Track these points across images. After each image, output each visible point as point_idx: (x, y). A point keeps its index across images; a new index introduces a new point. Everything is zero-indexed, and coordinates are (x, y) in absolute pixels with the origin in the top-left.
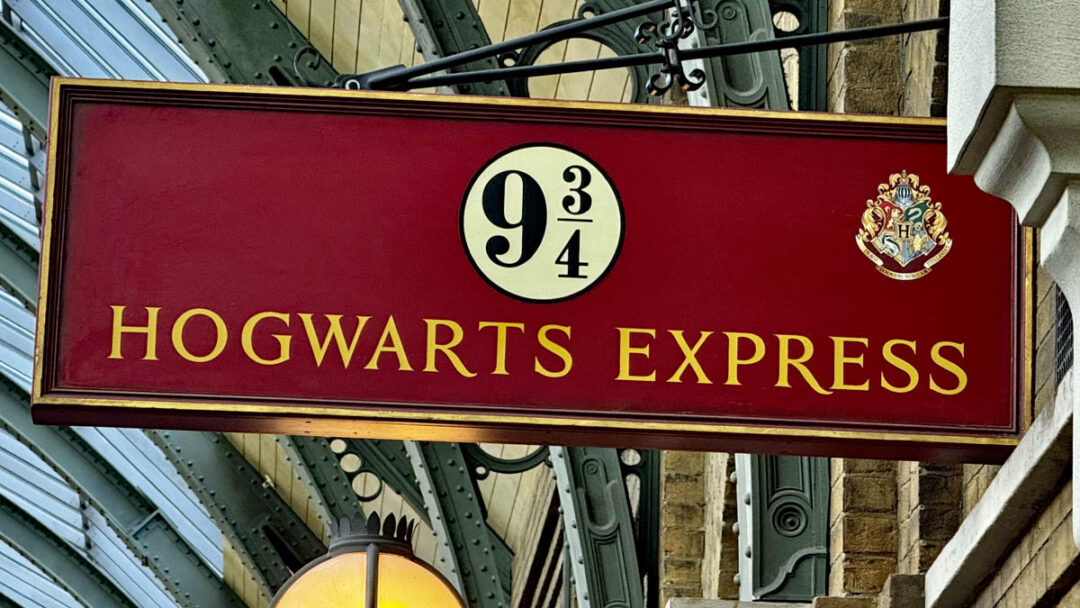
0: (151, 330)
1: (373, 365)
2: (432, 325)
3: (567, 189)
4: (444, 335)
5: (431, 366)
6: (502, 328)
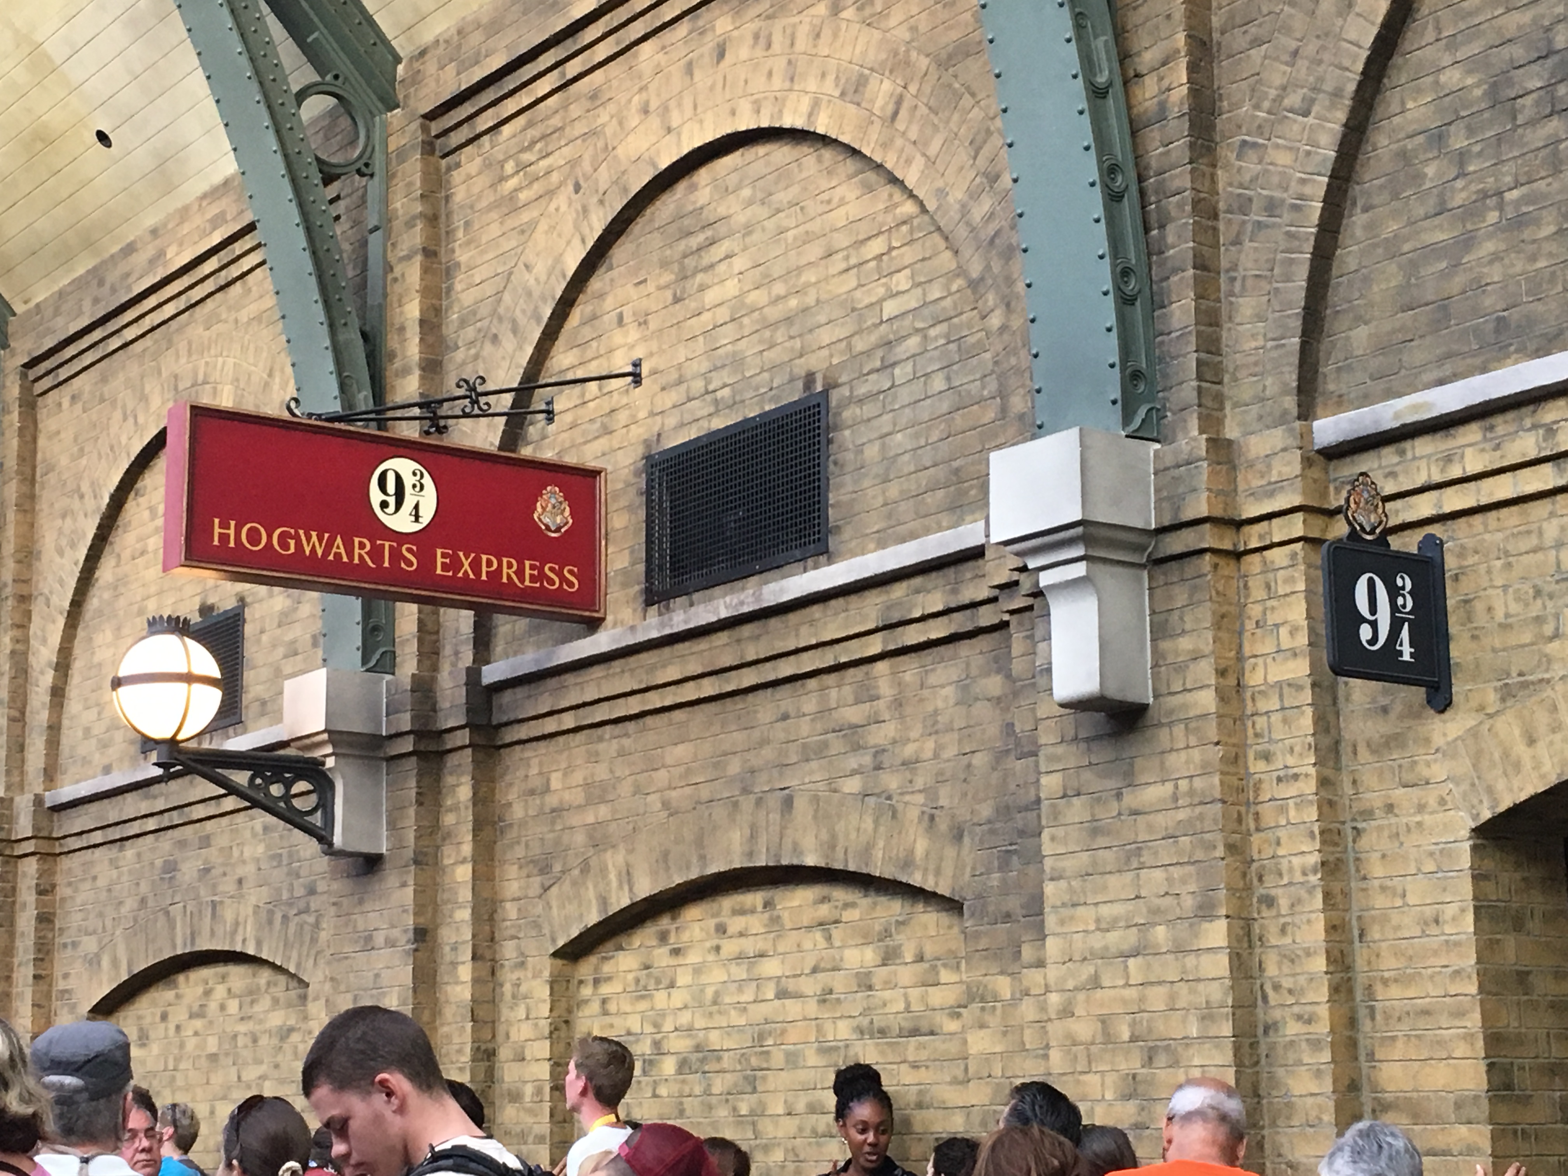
0: (232, 532)
1: (331, 558)
2: (357, 540)
3: (415, 480)
4: (362, 546)
5: (356, 561)
6: (387, 544)
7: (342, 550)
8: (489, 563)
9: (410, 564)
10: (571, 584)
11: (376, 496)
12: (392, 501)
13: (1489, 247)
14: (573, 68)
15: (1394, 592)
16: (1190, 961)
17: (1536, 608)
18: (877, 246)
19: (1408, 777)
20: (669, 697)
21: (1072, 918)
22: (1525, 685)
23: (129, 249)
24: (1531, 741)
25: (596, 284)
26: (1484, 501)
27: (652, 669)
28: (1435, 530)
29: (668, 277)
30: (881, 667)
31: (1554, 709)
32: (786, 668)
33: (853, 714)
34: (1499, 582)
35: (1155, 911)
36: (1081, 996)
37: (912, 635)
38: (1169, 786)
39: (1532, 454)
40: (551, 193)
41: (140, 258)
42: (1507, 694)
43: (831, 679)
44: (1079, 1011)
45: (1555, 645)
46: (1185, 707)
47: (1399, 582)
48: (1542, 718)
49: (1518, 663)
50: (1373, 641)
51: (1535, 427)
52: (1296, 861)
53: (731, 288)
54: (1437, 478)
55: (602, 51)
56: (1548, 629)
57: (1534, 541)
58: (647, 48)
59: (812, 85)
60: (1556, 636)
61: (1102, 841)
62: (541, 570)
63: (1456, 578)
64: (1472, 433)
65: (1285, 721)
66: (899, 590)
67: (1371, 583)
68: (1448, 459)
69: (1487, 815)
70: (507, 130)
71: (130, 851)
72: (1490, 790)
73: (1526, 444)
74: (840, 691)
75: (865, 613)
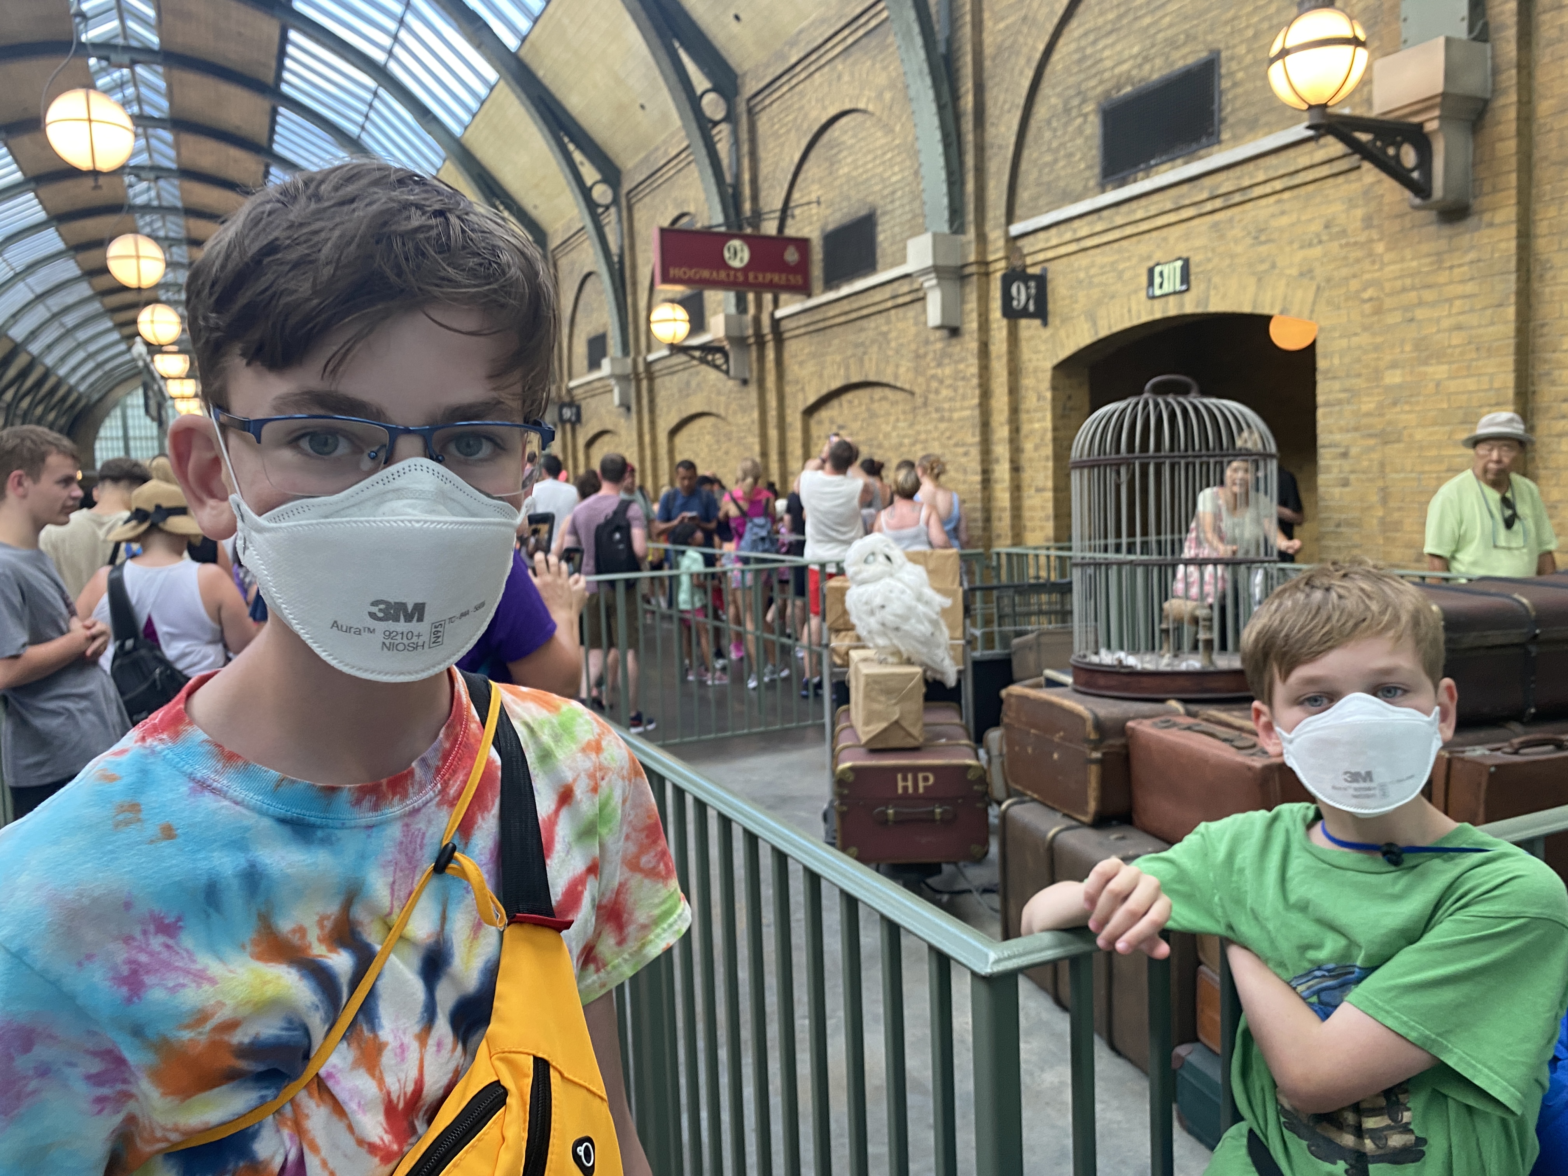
0: (677, 270)
2: (722, 271)
3: (741, 248)
6: (733, 272)
8: (769, 276)
9: (741, 278)
10: (799, 282)
13: (1061, 164)
14: (794, 81)
15: (1027, 288)
17: (1071, 292)
18: (889, 155)
19: (1034, 351)
20: (832, 322)
22: (1067, 319)
23: (657, 149)
24: (1068, 338)
25: (806, 167)
27: (827, 312)
28: (1046, 265)
29: (827, 164)
30: (893, 312)
31: (1075, 327)
32: (865, 312)
33: (885, 328)
34: (1062, 283)
37: (901, 300)
39: (1070, 239)
40: (788, 132)
41: (660, 152)
42: (1062, 321)
43: (878, 316)
45: (1076, 304)
46: (968, 327)
47: (1030, 284)
48: (1071, 330)
49: (1065, 311)
50: (1019, 304)
51: (1070, 229)
52: (1001, 379)
53: (846, 170)
55: (803, 76)
56: (1074, 300)
57: (1070, 269)
58: (817, 75)
59: (867, 92)
60: (1076, 302)
62: (788, 277)
63: (1050, 282)
64: (1053, 231)
65: (999, 332)
66: (896, 285)
67: (1019, 285)
68: (1046, 241)
69: (1055, 363)
70: (775, 105)
71: (675, 378)
72: (1056, 355)
73: (1068, 236)
74: (880, 319)
75: (888, 291)
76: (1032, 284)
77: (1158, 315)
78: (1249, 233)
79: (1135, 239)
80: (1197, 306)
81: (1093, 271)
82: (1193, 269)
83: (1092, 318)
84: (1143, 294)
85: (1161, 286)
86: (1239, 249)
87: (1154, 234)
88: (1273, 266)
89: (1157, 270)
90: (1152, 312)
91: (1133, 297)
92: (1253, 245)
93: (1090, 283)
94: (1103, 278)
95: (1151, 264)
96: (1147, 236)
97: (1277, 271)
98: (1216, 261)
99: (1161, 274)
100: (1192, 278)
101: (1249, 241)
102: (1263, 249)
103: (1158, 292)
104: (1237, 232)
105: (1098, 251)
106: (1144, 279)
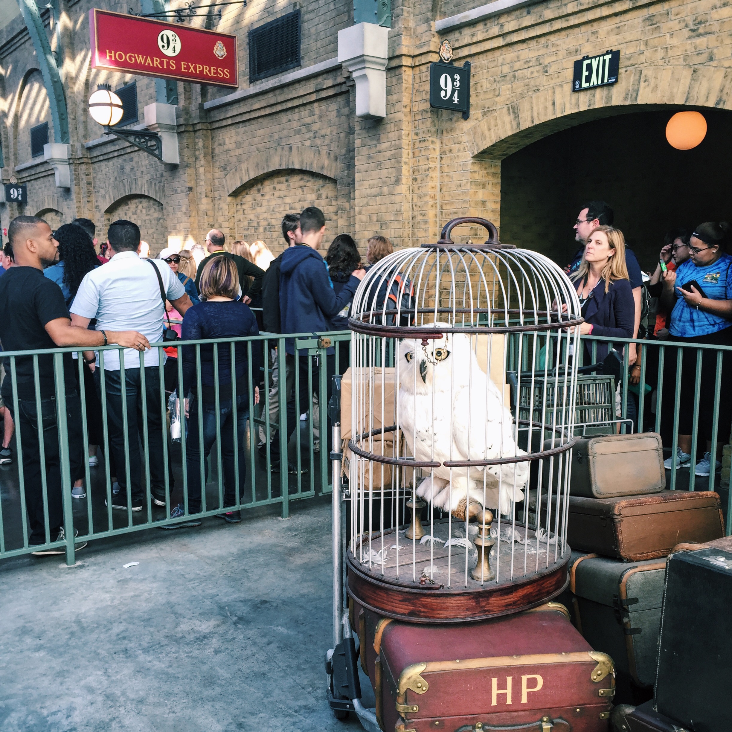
0: (113, 55)
1: (147, 64)
2: (155, 58)
3: (173, 38)
4: (157, 61)
5: (155, 66)
6: (165, 60)
7: (150, 62)
8: (200, 68)
9: (173, 67)
10: (227, 76)
11: (160, 44)
12: (166, 45)
15: (453, 80)
16: (393, 197)
17: (494, 85)
19: (456, 141)
20: (256, 114)
21: (362, 185)
22: (489, 111)
24: (489, 130)
26: (483, 50)
27: (252, 105)
28: (469, 59)
30: (316, 105)
31: (496, 119)
32: (289, 105)
33: (308, 120)
34: (485, 77)
35: (384, 183)
36: (364, 208)
37: (324, 94)
38: (389, 143)
39: (497, 34)
42: (484, 114)
43: (302, 109)
44: (363, 212)
45: (499, 98)
46: (394, 118)
47: (455, 77)
48: (493, 123)
49: (487, 104)
50: (445, 97)
51: (498, 24)
52: (423, 167)
54: (470, 42)
56: (497, 93)
57: (495, 63)
60: (499, 95)
61: (370, 161)
62: (217, 70)
63: (473, 76)
64: (480, 26)
65: (423, 123)
66: (320, 79)
67: (446, 77)
68: (473, 35)
69: (476, 153)
72: (477, 145)
73: (495, 30)
74: (305, 112)
75: (311, 86)
76: (457, 77)
77: (583, 108)
78: (686, 26)
79: (563, 33)
80: (626, 98)
81: (517, 66)
82: (623, 62)
83: (514, 110)
84: (568, 87)
85: (588, 79)
86: (674, 41)
87: (583, 29)
88: (711, 59)
89: (586, 62)
90: (577, 104)
91: (558, 90)
92: (690, 38)
93: (514, 76)
94: (527, 73)
95: (580, 58)
96: (577, 30)
97: (714, 63)
98: (647, 54)
99: (589, 67)
100: (622, 71)
101: (686, 33)
102: (702, 42)
103: (585, 85)
104: (674, 24)
105: (524, 46)
106: (570, 73)
